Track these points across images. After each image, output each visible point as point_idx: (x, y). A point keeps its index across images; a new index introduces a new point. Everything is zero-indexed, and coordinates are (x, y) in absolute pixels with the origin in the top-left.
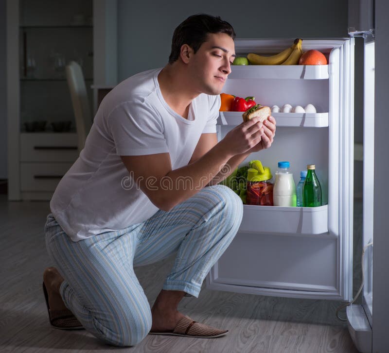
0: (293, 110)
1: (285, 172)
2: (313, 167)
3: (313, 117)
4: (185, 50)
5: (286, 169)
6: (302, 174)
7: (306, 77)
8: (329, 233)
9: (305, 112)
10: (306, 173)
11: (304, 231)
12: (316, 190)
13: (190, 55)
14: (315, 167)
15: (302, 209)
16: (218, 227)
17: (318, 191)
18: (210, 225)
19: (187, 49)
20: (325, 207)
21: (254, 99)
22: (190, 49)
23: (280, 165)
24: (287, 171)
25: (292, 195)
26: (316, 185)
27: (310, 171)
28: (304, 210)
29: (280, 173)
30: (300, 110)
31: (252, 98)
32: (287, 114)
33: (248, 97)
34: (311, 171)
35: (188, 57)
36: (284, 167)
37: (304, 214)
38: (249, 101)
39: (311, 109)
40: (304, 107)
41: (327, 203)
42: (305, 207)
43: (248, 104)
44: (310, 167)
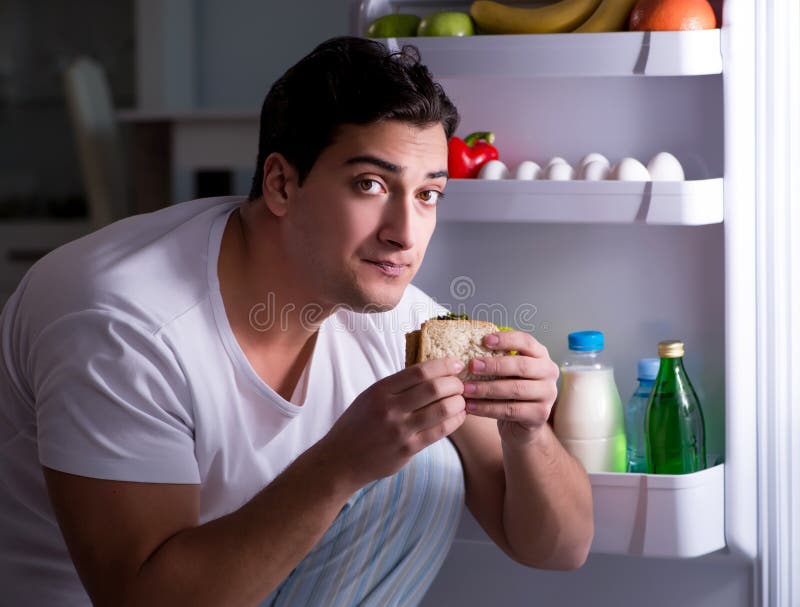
0: (612, 174)
1: (589, 363)
2: (676, 351)
3: (674, 192)
4: (276, 173)
5: (593, 355)
6: (641, 368)
7: (653, 69)
8: (729, 551)
9: (649, 179)
10: (654, 368)
11: (651, 548)
12: (688, 419)
13: (288, 189)
14: (684, 348)
15: (644, 481)
16: (388, 521)
17: (693, 422)
18: (363, 517)
19: (281, 169)
20: (715, 473)
21: (492, 139)
22: (289, 171)
23: (574, 342)
24: (597, 361)
25: (612, 435)
26: (685, 402)
27: (668, 364)
28: (650, 485)
29: (574, 368)
30: (634, 171)
31: (485, 135)
32: (595, 183)
33: (474, 135)
34: (672, 360)
35: (285, 196)
36: (586, 350)
37: (652, 497)
38: (478, 145)
39: (668, 167)
40: (647, 161)
41: (720, 459)
42: (655, 473)
43: (473, 155)
44: (667, 350)
